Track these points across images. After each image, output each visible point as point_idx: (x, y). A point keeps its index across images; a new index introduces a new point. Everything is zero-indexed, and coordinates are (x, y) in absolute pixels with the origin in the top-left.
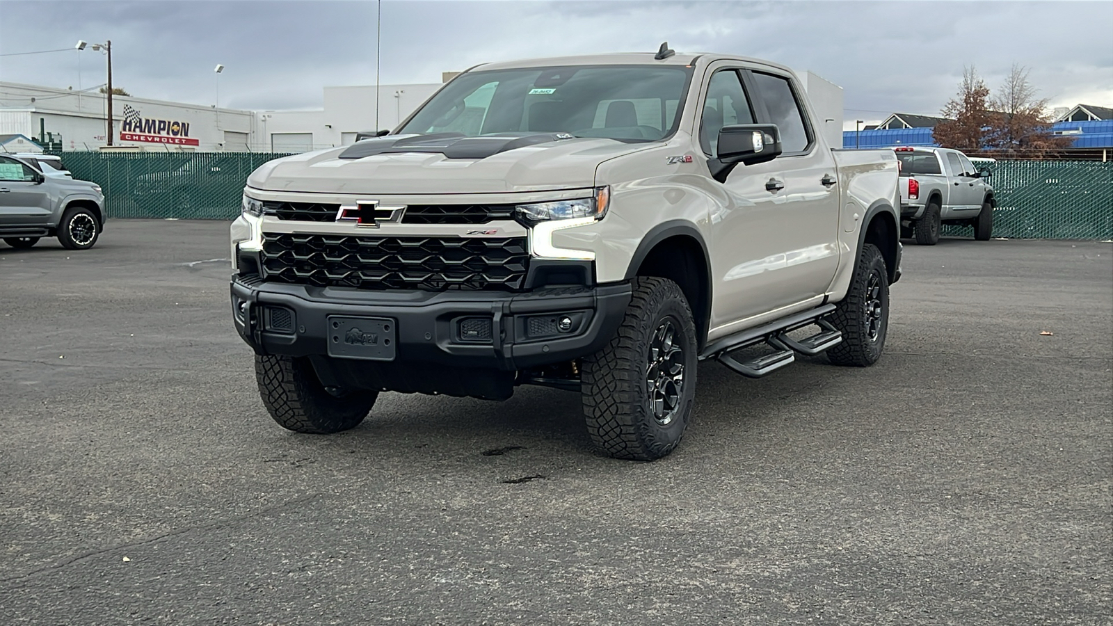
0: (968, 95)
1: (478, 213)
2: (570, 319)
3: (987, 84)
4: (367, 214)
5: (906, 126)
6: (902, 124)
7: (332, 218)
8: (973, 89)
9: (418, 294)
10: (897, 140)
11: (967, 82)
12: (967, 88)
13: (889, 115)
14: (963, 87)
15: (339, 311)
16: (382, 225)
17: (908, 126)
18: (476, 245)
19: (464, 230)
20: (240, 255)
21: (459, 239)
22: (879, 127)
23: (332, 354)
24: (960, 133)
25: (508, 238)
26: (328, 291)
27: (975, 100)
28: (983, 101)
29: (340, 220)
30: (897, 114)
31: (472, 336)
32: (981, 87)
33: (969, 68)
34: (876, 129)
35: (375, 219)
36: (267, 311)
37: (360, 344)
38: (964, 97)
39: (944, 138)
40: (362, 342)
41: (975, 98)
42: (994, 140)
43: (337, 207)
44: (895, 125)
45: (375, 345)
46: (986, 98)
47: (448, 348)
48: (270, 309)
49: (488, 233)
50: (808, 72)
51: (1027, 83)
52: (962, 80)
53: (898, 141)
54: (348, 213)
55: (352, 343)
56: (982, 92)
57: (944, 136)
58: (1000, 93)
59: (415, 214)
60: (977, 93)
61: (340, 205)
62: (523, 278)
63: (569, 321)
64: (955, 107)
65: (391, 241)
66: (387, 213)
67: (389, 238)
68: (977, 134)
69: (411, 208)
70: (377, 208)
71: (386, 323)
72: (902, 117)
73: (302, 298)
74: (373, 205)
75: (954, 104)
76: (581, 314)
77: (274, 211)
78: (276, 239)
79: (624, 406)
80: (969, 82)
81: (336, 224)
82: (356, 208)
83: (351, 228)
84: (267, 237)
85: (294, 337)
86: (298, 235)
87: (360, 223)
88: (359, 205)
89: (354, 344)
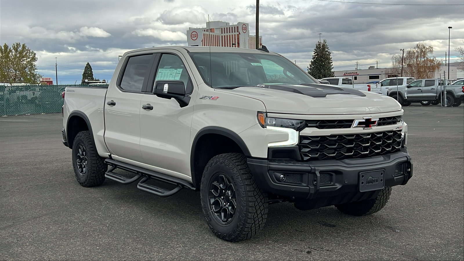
4: (368, 123)
7: (349, 126)
15: (365, 169)
16: (373, 128)
19: (395, 127)
23: (361, 190)
26: (348, 161)
29: (355, 127)
35: (371, 125)
40: (372, 183)
43: (352, 121)
45: (377, 183)
47: (395, 179)
49: (400, 128)
54: (360, 123)
59: (380, 122)
61: (354, 120)
65: (372, 135)
66: (374, 122)
67: (372, 133)
70: (372, 120)
71: (382, 172)
73: (344, 166)
74: (371, 118)
77: (316, 125)
78: (318, 139)
81: (352, 129)
82: (364, 121)
83: (361, 130)
84: (312, 138)
85: (338, 186)
86: (332, 136)
87: (365, 127)
88: (366, 119)
89: (370, 184)
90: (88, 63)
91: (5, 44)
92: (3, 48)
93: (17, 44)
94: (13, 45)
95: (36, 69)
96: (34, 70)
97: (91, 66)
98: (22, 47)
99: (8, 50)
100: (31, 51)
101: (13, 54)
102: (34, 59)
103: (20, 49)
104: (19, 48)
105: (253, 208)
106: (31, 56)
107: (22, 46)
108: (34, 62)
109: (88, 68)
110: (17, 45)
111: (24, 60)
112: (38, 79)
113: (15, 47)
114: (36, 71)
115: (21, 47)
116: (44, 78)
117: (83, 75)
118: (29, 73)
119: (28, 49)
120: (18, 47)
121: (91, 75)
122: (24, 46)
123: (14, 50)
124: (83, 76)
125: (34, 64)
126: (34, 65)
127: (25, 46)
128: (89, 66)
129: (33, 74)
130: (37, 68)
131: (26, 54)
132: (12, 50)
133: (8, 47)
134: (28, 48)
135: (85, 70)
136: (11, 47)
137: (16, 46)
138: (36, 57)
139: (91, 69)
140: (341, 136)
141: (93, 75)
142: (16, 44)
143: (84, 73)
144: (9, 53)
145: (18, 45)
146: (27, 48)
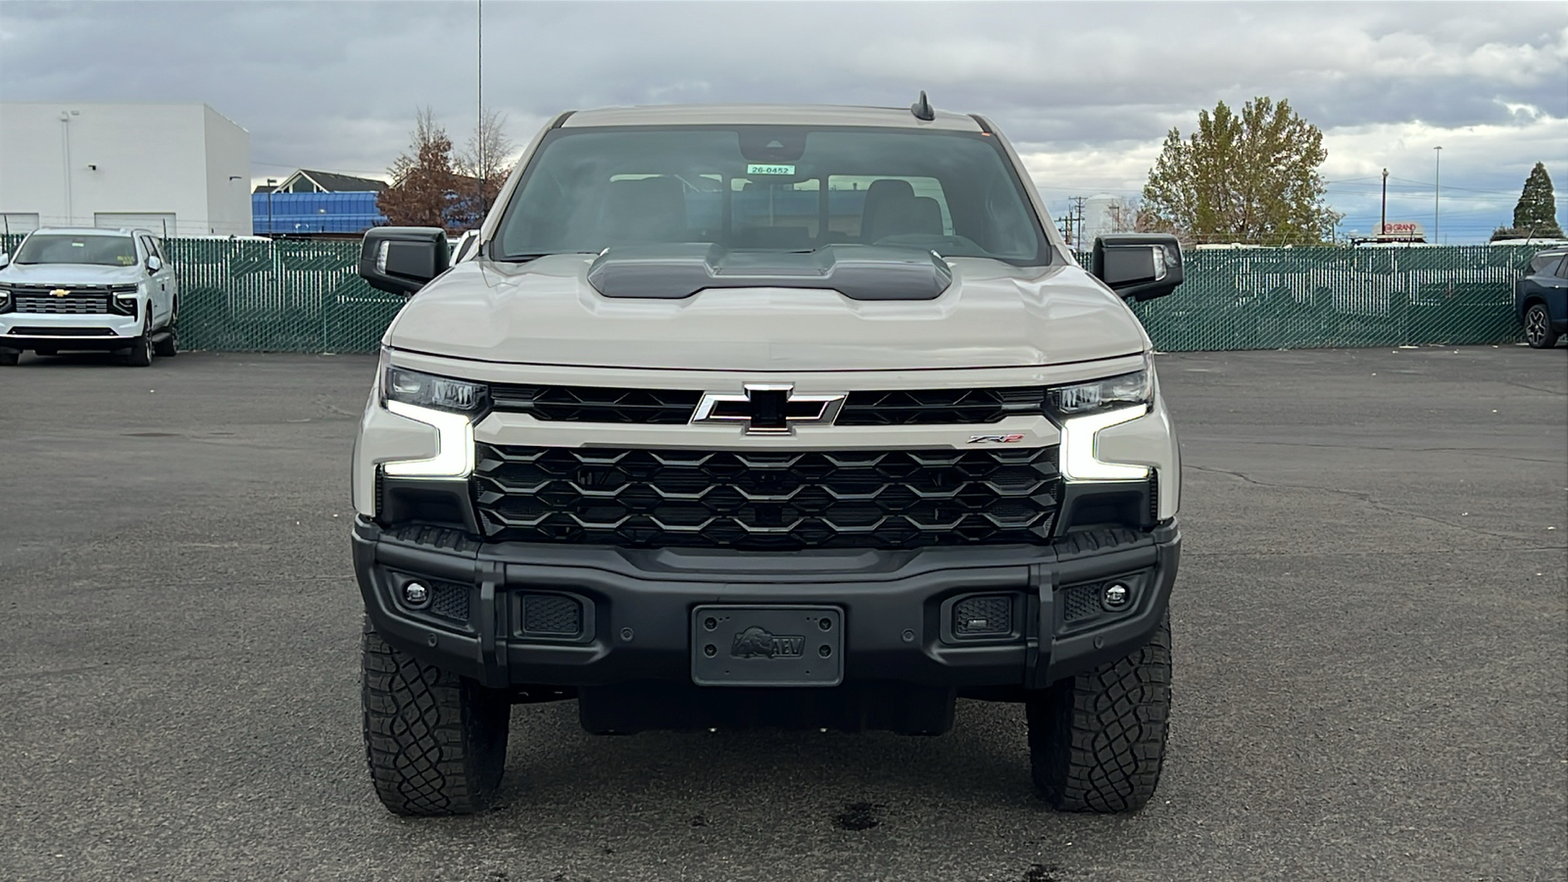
0: (426, 149)
1: (983, 405)
2: (1123, 586)
3: (449, 136)
4: (769, 409)
5: (318, 188)
6: (313, 184)
7: (683, 417)
8: (432, 141)
9: (870, 557)
10: (320, 208)
11: (422, 130)
12: (424, 139)
13: (294, 171)
14: (417, 136)
15: (719, 596)
16: (800, 430)
17: (321, 188)
18: (978, 460)
19: (960, 436)
20: (387, 489)
21: (950, 453)
22: (278, 189)
23: (701, 679)
24: (417, 202)
25: (1039, 449)
26: (667, 556)
27: (435, 155)
28: (446, 158)
29: (707, 420)
30: (304, 171)
31: (978, 629)
32: (442, 138)
33: (424, 110)
34: (274, 192)
35: (787, 418)
36: (516, 602)
37: (763, 658)
38: (419, 152)
39: (395, 208)
40: (769, 654)
41: (434, 152)
42: (462, 213)
43: (695, 397)
44: (302, 186)
45: (797, 658)
46: (450, 154)
47: (942, 655)
48: (521, 595)
49: (1007, 441)
50: (205, 105)
51: (502, 135)
52: (415, 127)
53: (322, 211)
54: (721, 408)
55: (748, 657)
56: (443, 146)
57: (394, 205)
58: (466, 147)
59: (861, 407)
60: (438, 146)
61: (701, 393)
62: (1055, 517)
63: (1123, 590)
64: (407, 165)
65: (814, 460)
66: (812, 408)
67: (808, 453)
68: (440, 204)
69: (855, 397)
70: (792, 399)
71: (825, 615)
72: (313, 175)
73: (621, 574)
74: (786, 391)
75: (406, 161)
76: (1138, 576)
77: (529, 404)
78: (533, 458)
79: (1154, 726)
80: (425, 130)
81: (689, 428)
82: (744, 398)
83: (731, 436)
84: (507, 454)
85: (599, 650)
86: (589, 451)
87: (753, 426)
88: (752, 392)
89: (752, 658)
90: (1540, 165)
91: (1220, 103)
92: (1212, 118)
93: (1259, 105)
94: (1245, 106)
95: (1320, 191)
96: (1311, 196)
97: (1551, 178)
98: (1276, 112)
99: (1229, 125)
100: (1307, 127)
101: (1244, 137)
102: (1314, 155)
103: (1268, 119)
104: (1266, 115)
105: (386, 698)
106: (1306, 145)
107: (1275, 108)
108: (1314, 168)
109: (1539, 182)
110: (1257, 107)
111: (1278, 161)
112: (1323, 230)
113: (1250, 113)
114: (1318, 198)
115: (1272, 113)
116: (1393, 225)
117: (1515, 210)
118: (1294, 206)
119: (1297, 119)
120: (1260, 115)
121: (1548, 211)
122: (1282, 110)
123: (1248, 123)
124: (1515, 215)
125: (1311, 173)
126: (1312, 177)
127: (1285, 108)
128: (1541, 178)
129: (1307, 209)
130: (1323, 188)
131: (1289, 138)
132: (1242, 124)
133: (1229, 114)
134: (1296, 115)
135: (1524, 192)
136: (1236, 113)
137: (1254, 112)
138: (1321, 148)
139: (1550, 188)
140: (639, 456)
141: (1554, 213)
142: (1254, 104)
143: (1521, 205)
144: (1230, 137)
145: (1262, 106)
146: (1291, 117)
